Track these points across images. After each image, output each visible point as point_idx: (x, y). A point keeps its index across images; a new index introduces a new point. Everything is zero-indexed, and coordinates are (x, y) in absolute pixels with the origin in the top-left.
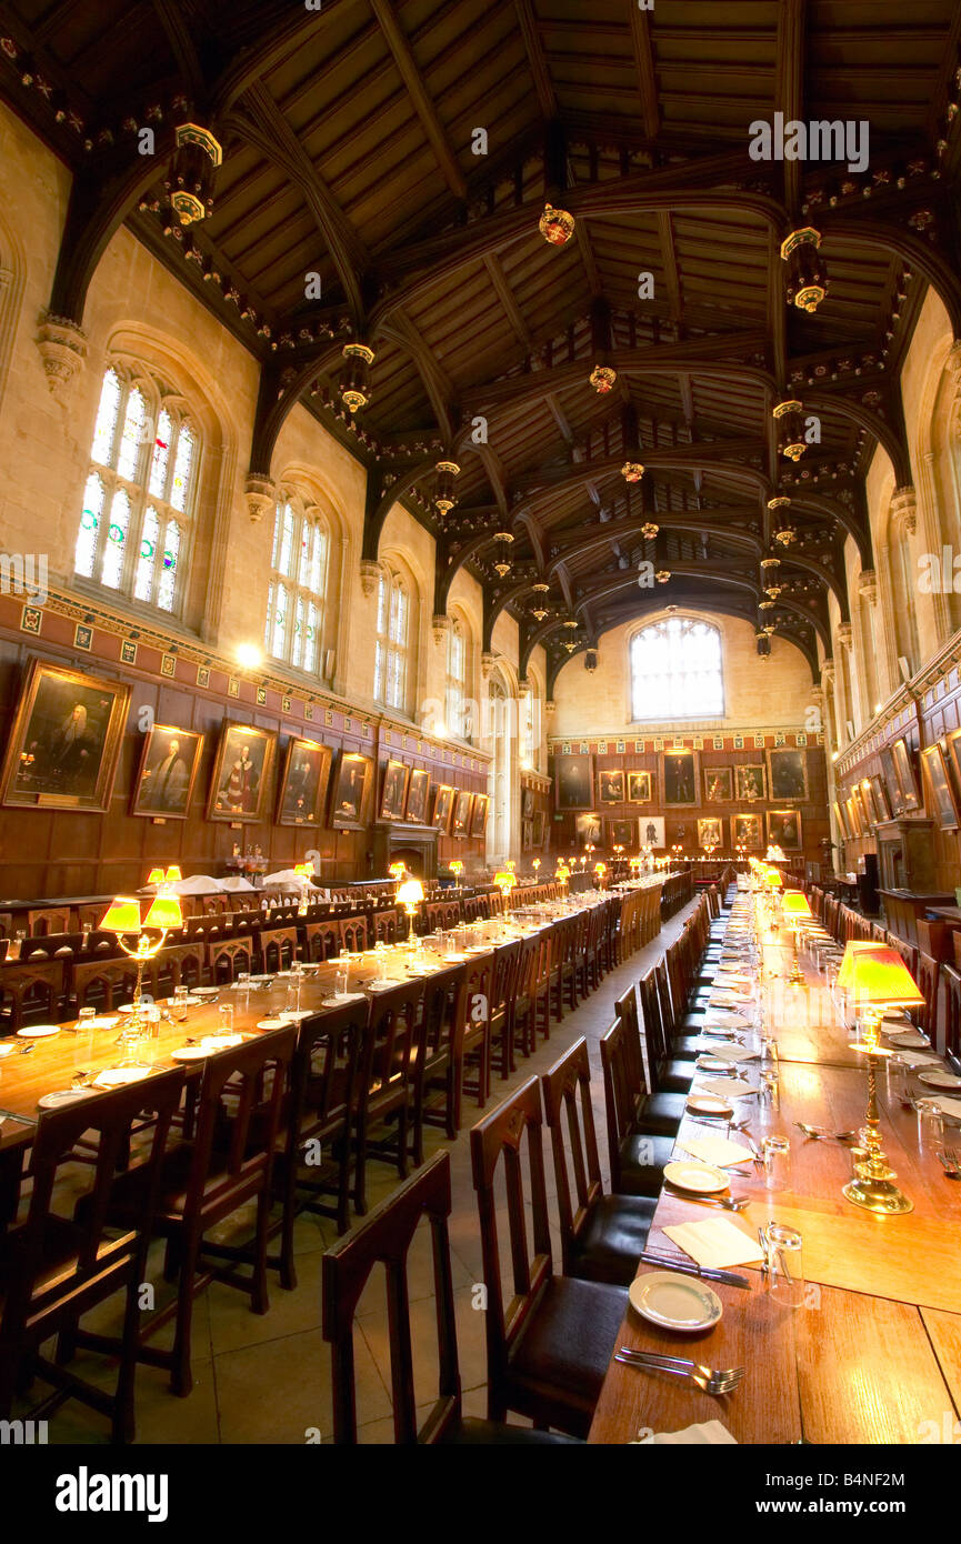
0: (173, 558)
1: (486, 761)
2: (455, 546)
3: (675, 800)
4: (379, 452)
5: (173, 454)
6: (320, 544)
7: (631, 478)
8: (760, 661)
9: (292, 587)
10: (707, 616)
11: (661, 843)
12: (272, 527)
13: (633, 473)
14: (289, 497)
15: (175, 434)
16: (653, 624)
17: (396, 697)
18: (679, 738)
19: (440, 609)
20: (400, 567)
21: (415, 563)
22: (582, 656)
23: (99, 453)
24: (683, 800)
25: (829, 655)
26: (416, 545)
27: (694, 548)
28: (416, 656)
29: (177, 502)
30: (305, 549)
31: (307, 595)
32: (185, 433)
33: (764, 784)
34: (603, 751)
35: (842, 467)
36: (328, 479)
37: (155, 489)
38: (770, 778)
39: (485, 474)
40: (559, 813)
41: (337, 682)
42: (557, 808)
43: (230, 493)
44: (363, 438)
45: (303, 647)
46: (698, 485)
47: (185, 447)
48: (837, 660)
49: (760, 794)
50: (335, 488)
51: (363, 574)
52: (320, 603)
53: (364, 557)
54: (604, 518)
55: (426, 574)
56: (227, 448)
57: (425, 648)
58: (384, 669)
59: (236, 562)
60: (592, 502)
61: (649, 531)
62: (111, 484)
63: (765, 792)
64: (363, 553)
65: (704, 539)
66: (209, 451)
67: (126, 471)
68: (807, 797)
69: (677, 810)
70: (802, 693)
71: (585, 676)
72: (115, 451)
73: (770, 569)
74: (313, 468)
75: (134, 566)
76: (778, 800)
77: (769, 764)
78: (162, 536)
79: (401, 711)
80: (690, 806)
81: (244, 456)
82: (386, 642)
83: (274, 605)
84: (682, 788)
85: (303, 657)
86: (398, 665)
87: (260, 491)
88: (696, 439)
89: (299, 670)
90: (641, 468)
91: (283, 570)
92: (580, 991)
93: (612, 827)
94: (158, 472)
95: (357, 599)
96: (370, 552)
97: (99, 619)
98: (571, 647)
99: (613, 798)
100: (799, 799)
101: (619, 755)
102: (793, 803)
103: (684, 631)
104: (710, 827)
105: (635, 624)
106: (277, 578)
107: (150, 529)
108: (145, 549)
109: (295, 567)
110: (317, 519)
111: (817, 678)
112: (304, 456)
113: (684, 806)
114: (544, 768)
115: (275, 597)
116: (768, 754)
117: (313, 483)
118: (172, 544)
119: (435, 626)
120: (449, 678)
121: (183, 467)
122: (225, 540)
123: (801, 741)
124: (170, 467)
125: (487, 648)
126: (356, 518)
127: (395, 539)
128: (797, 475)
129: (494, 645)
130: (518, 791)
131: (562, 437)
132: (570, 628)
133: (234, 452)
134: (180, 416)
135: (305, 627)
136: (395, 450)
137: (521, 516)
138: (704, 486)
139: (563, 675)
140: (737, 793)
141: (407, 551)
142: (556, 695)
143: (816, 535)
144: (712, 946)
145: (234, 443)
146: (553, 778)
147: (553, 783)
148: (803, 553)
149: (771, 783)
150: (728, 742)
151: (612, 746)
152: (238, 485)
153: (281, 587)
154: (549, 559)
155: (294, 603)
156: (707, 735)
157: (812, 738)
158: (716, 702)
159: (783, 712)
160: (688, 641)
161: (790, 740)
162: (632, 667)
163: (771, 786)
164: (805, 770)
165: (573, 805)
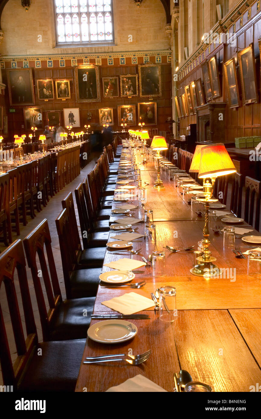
3: (85, 98)
8: (136, 7)
11: (77, 124)
18: (86, 58)
24: (90, 97)
33: (137, 87)
34: (38, 66)
38: (140, 83)
49: (135, 93)
63: (137, 91)
68: (161, 94)
69: (87, 104)
70: (160, 29)
76: (145, 96)
77: (140, 74)
80: (93, 101)
84: (89, 90)
92: (36, 208)
93: (47, 116)
99: (47, 97)
100: (156, 95)
101: (49, 69)
102: (153, 97)
104: (106, 113)
111: (169, 19)
113: (90, 101)
114: (0, 78)
116: (139, 68)
123: (158, 60)
144: (111, 176)
146: (7, 85)
149: (141, 86)
150: (117, 60)
151: (44, 63)
156: (104, 56)
157: (164, 58)
158: (108, 34)
159: (149, 41)
161: (152, 59)
162: (54, 7)
163: (140, 88)
164: (160, 77)
165: (22, 102)
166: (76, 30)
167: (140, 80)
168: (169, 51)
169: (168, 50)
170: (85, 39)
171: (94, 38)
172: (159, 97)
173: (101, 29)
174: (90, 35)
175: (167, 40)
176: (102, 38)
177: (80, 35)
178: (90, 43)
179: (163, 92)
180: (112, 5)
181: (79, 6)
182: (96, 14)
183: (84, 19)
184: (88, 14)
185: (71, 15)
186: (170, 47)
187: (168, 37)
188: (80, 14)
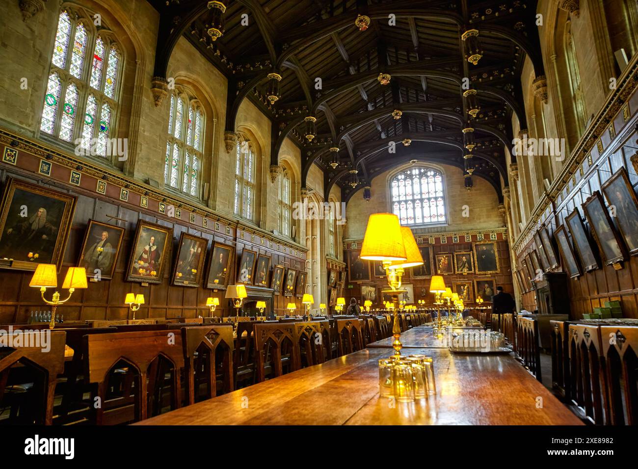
0: (106, 126)
1: (305, 251)
2: (283, 125)
3: (419, 275)
4: (234, 68)
5: (106, 65)
6: (200, 122)
7: (383, 82)
8: (467, 191)
9: (182, 145)
10: (435, 165)
12: (169, 110)
13: (384, 80)
14: (180, 93)
15: (106, 53)
16: (403, 172)
17: (249, 212)
18: (420, 237)
19: (274, 161)
20: (249, 136)
21: (258, 134)
22: (362, 191)
23: (57, 60)
24: (423, 274)
25: (507, 185)
26: (259, 124)
27: (425, 125)
28: (260, 189)
29: (108, 92)
30: (190, 124)
31: (192, 151)
32: (113, 53)
33: (472, 264)
35: (507, 70)
36: (203, 83)
37: (94, 84)
38: (476, 259)
39: (299, 83)
40: (351, 284)
41: (211, 202)
42: (350, 281)
43: (142, 88)
44: (224, 60)
45: (190, 181)
46: (424, 87)
47: (112, 61)
48: (512, 187)
49: (470, 270)
50: (208, 89)
51: (226, 139)
52: (200, 156)
53: (226, 130)
54: (370, 108)
55: (265, 141)
56: (139, 61)
57: (265, 184)
58: (241, 196)
59: (145, 127)
60: (363, 99)
61: (396, 114)
62: (65, 78)
63: (473, 268)
64: (226, 128)
65: (431, 119)
66: (128, 63)
67: (75, 72)
68: (499, 271)
70: (493, 209)
71: (364, 203)
72: (68, 61)
73: (468, 133)
74: (194, 76)
75: (81, 129)
76: (481, 273)
77: (475, 251)
78: (98, 111)
79: (252, 221)
81: (150, 67)
82: (241, 180)
83: (171, 155)
84: (423, 267)
85: (189, 187)
86: (250, 194)
87: (160, 87)
88: (421, 58)
89: (187, 194)
90: (389, 76)
91: (177, 135)
94: (96, 74)
95: (222, 154)
96: (230, 126)
97: (56, 157)
98: (354, 185)
99: (382, 274)
100: (494, 272)
102: (490, 274)
103: (421, 175)
105: (393, 172)
106: (173, 140)
107: (91, 108)
108: (88, 119)
109: (184, 133)
110: (198, 107)
111: (501, 200)
112: (188, 69)
113: (424, 277)
114: (341, 258)
115: (172, 151)
116: (474, 245)
117: (194, 86)
118: (105, 116)
119: (271, 171)
120: (281, 202)
121: (111, 72)
122: (138, 115)
123: (494, 237)
124: (103, 72)
125: (304, 185)
126: (221, 107)
127: (246, 120)
128: (480, 76)
129: (308, 183)
130: (325, 270)
131: (343, 60)
132: (354, 174)
133: (143, 64)
134: (109, 42)
135: (190, 169)
136: (244, 67)
137: (320, 107)
138: (428, 87)
139: (351, 203)
140: (456, 269)
141: (253, 127)
143: (495, 113)
145: (143, 59)
146: (347, 264)
147: (347, 267)
148: (487, 124)
149: (476, 263)
150: (450, 239)
152: (146, 85)
153: (175, 146)
154: (339, 133)
155: (184, 156)
156: (437, 235)
157: (500, 235)
158: (441, 215)
159: (482, 220)
160: (424, 180)
161: (487, 236)
162: (391, 197)
163: (476, 265)
164: (496, 254)
165: (359, 278)
166: (410, 213)
167: (475, 257)
168: (505, 228)
169: (503, 227)
170: (419, 221)
171: (427, 220)
172: (497, 273)
173: (434, 212)
174: (423, 217)
175: (501, 219)
176: (434, 220)
177: (414, 218)
178: (424, 224)
179: (501, 268)
180: (443, 191)
181: (413, 194)
182: (429, 199)
183: (418, 204)
184: (422, 200)
185: (406, 201)
186: (505, 224)
187: (502, 215)
188: (413, 201)
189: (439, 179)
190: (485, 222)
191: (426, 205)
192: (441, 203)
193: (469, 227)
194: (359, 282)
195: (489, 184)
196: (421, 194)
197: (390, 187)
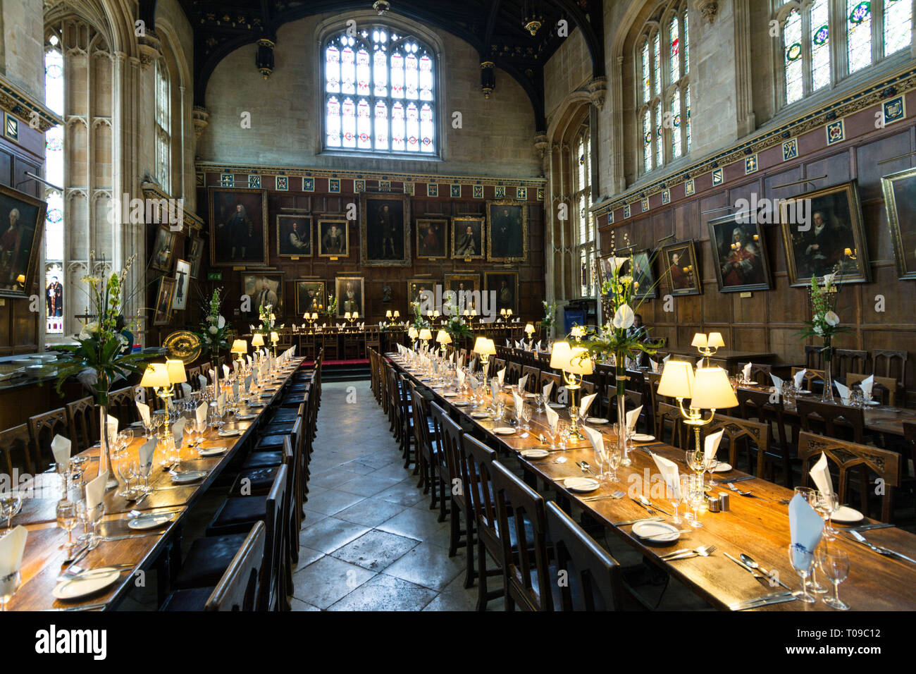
3: (380, 257)
10: (423, 29)
18: (385, 178)
22: (253, 47)
24: (389, 256)
33: (483, 241)
34: (281, 186)
38: (489, 233)
40: (216, 270)
42: (213, 264)
49: (478, 253)
63: (483, 250)
69: (382, 269)
70: (525, 140)
76: (496, 260)
77: (489, 218)
80: (397, 264)
84: (388, 242)
99: (295, 250)
100: (517, 259)
101: (306, 195)
102: (511, 262)
103: (391, 47)
111: (541, 125)
113: (389, 263)
114: (189, 204)
116: (488, 206)
123: (522, 195)
139: (222, 72)
140: (453, 250)
142: (210, 99)
146: (206, 221)
147: (206, 227)
149: (490, 240)
150: (444, 189)
151: (295, 181)
156: (421, 178)
157: (532, 192)
158: (427, 141)
159: (505, 160)
160: (396, 59)
161: (511, 191)
162: (323, 82)
163: (489, 244)
164: (525, 226)
165: (238, 258)
166: (364, 126)
167: (489, 229)
168: (542, 180)
169: (538, 177)
170: (382, 145)
171: (398, 147)
172: (521, 262)
173: (413, 131)
174: (390, 139)
175: (536, 162)
176: (413, 147)
177: (372, 138)
178: (390, 152)
179: (529, 253)
180: (436, 91)
181: (372, 86)
182: (405, 103)
183: (381, 108)
184: (389, 102)
185: (356, 98)
186: (542, 174)
187: (538, 156)
188: (372, 100)
189: (427, 63)
190: (509, 164)
191: (398, 111)
192: (428, 113)
193: (482, 170)
194: (239, 267)
195: (522, 90)
196: (389, 87)
197: (323, 59)
